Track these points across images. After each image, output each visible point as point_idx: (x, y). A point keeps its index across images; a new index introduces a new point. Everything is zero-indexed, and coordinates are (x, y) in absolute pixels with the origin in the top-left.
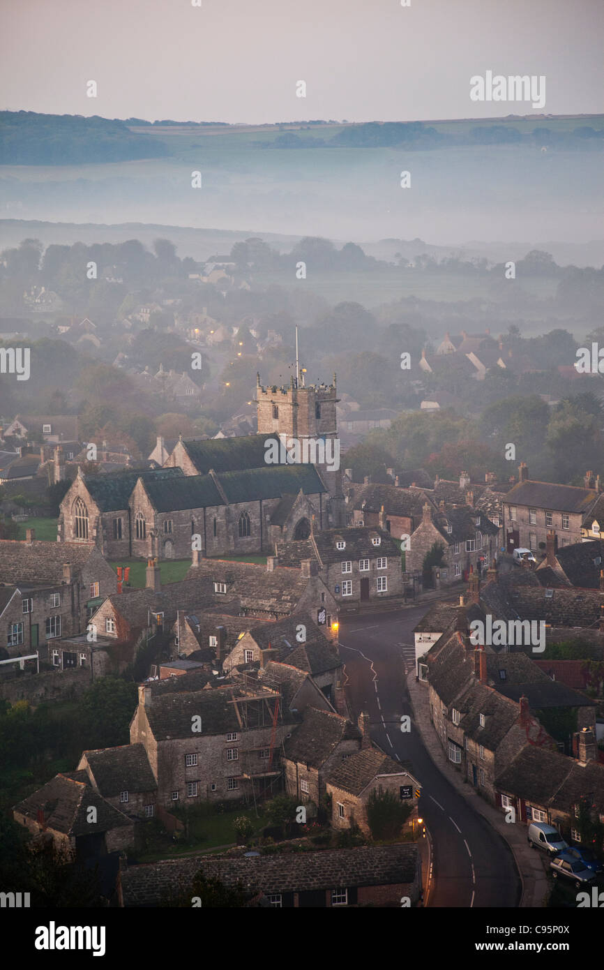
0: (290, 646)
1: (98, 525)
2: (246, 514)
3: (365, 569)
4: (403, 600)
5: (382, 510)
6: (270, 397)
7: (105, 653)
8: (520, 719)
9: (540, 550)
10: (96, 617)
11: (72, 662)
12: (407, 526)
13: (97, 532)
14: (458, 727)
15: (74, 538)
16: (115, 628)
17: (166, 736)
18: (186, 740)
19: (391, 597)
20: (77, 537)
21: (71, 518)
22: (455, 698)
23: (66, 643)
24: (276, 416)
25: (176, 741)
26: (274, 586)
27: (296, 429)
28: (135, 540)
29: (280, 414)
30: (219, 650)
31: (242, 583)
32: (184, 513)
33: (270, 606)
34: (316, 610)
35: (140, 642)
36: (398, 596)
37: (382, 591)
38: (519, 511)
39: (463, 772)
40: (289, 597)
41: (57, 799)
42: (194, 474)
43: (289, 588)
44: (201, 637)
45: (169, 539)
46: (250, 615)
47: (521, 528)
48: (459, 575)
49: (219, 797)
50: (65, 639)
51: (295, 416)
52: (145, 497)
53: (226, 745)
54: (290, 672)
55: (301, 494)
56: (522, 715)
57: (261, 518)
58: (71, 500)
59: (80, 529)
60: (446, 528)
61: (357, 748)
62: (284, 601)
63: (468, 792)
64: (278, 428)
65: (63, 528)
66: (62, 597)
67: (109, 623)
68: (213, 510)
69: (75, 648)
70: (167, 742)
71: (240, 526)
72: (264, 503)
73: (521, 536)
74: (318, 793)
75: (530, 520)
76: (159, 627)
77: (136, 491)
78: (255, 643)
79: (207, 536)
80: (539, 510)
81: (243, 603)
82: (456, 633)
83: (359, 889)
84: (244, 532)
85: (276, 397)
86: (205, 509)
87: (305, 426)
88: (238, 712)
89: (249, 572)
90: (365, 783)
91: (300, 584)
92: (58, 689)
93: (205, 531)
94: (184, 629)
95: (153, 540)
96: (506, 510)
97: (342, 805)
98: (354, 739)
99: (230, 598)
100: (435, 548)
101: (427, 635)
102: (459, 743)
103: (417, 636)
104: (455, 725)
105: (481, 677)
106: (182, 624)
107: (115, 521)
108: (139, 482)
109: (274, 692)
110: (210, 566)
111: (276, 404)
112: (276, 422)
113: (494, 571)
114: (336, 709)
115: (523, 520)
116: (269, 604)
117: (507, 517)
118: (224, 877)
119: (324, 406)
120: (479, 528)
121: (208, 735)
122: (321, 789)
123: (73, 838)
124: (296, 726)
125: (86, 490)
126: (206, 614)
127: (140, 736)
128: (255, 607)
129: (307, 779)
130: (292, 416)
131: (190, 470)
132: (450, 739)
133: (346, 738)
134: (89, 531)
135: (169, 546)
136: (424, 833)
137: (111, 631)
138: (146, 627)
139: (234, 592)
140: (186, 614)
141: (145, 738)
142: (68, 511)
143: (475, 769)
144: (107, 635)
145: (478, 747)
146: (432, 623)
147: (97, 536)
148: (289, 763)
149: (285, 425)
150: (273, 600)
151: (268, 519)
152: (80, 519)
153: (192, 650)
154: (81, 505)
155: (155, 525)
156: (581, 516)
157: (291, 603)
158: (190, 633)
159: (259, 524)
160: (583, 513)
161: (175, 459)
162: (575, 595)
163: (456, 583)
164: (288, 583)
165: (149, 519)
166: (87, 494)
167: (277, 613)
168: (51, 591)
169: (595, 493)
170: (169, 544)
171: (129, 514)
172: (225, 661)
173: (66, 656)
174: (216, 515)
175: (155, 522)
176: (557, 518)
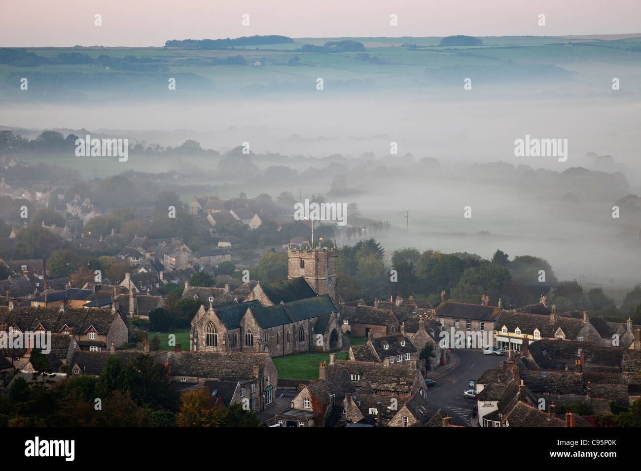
0: (422, 413)
1: (226, 338)
2: (302, 328)
3: (400, 361)
6: (298, 255)
7: (313, 421)
10: (296, 399)
13: (226, 342)
15: (206, 347)
16: (311, 405)
20: (208, 345)
21: (204, 334)
23: (289, 416)
24: (302, 265)
26: (392, 376)
27: (317, 275)
28: (245, 346)
29: (305, 265)
30: (379, 415)
31: (368, 374)
32: (274, 329)
33: (393, 388)
35: (326, 412)
38: (446, 320)
40: (405, 383)
42: (269, 305)
43: (403, 377)
45: (267, 345)
48: (439, 361)
51: (317, 266)
52: (253, 320)
55: (333, 314)
57: (309, 330)
59: (211, 340)
60: (431, 333)
64: (304, 274)
65: (197, 340)
66: (256, 386)
67: (306, 402)
68: (286, 326)
69: (294, 418)
71: (300, 335)
72: (311, 320)
75: (454, 326)
76: (333, 403)
77: (246, 316)
78: (410, 412)
79: (285, 342)
80: (461, 319)
81: (373, 386)
82: (520, 402)
84: (302, 339)
85: (303, 255)
86: (283, 326)
87: (322, 272)
89: (372, 367)
91: (411, 374)
93: (283, 339)
94: (350, 404)
95: (260, 346)
99: (364, 384)
100: (427, 345)
101: (488, 402)
103: (480, 403)
106: (349, 401)
107: (234, 335)
108: (249, 311)
110: (343, 364)
111: (303, 259)
112: (303, 270)
115: (449, 325)
119: (330, 260)
125: (216, 317)
126: (360, 395)
128: (383, 389)
130: (315, 266)
131: (267, 303)
134: (218, 342)
137: (307, 407)
138: (329, 403)
139: (365, 380)
142: (201, 330)
144: (304, 409)
146: (491, 395)
147: (225, 345)
149: (310, 272)
150: (394, 385)
151: (313, 330)
152: (210, 334)
153: (356, 417)
154: (212, 326)
155: (260, 337)
156: (493, 323)
157: (408, 385)
158: (355, 407)
159: (308, 334)
160: (494, 321)
161: (254, 295)
162: (560, 375)
163: (438, 366)
164: (402, 374)
165: (256, 333)
166: (217, 319)
167: (399, 392)
168: (252, 383)
169: (498, 309)
170: (266, 348)
171: (241, 330)
172: (389, 423)
173: (289, 424)
174: (288, 329)
175: (260, 335)
176: (475, 324)
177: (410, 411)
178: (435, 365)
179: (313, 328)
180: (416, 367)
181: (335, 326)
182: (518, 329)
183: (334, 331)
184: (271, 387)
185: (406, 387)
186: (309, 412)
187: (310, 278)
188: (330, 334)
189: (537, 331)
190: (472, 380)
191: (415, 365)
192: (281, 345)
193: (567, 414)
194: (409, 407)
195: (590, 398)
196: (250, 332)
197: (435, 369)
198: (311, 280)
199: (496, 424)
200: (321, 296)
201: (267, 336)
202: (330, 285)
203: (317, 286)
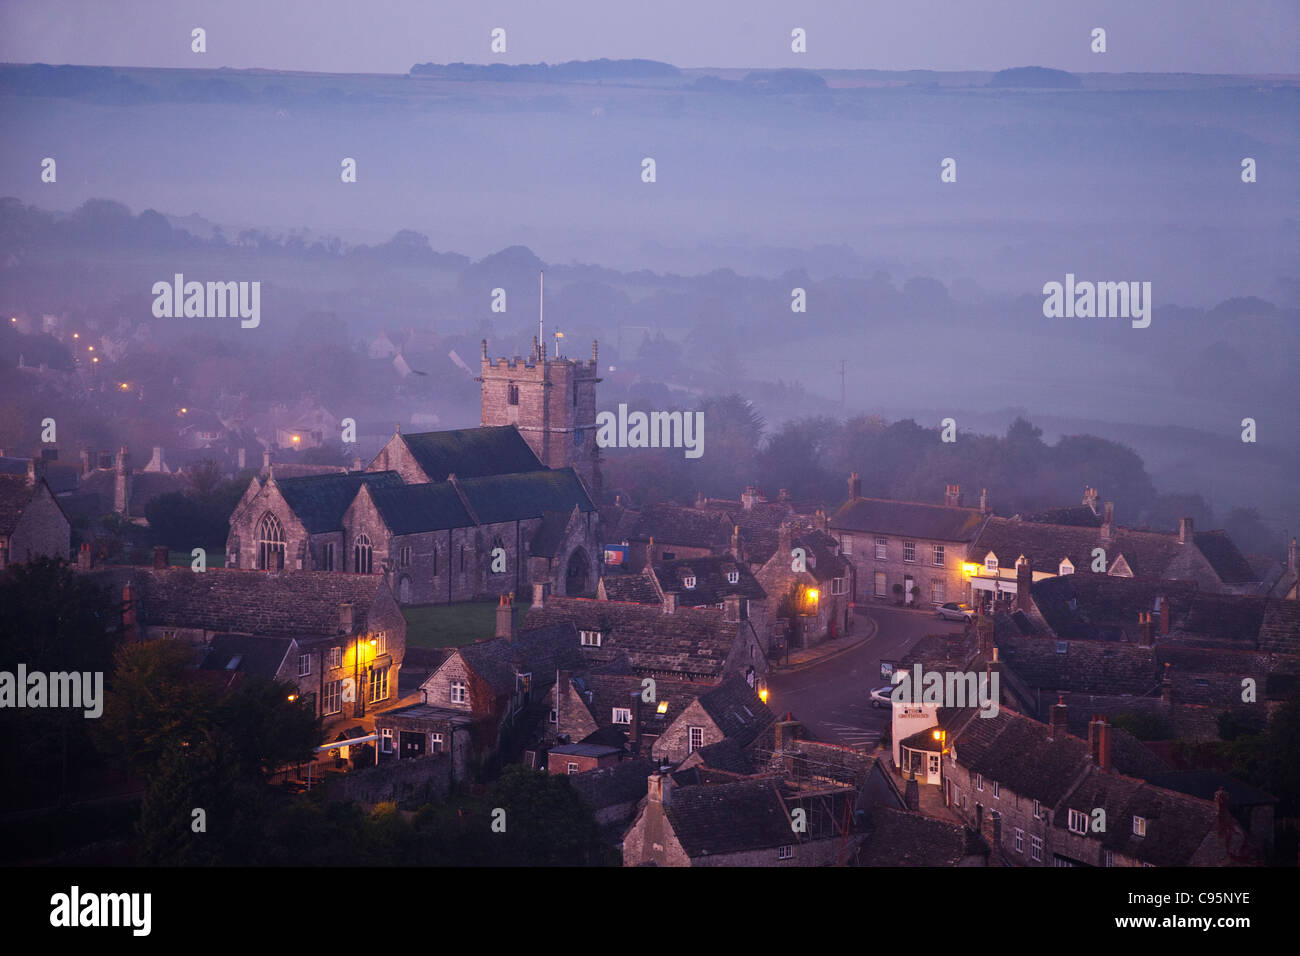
0: (743, 722)
1: (305, 553)
2: (500, 540)
5: (736, 532)
6: (504, 373)
7: (467, 732)
8: (1217, 823)
9: (892, 595)
10: (433, 680)
11: (416, 747)
13: (303, 563)
16: (467, 696)
17: (701, 850)
18: (728, 857)
21: (254, 544)
24: (514, 398)
25: (714, 857)
26: (679, 635)
27: (548, 420)
29: (521, 398)
30: (635, 726)
31: (624, 631)
32: (424, 536)
33: (681, 665)
34: (745, 670)
35: (504, 717)
38: (857, 540)
40: (710, 652)
42: (420, 482)
43: (707, 638)
44: (598, 710)
45: (406, 575)
47: (860, 565)
48: (824, 629)
51: (546, 399)
52: (374, 512)
53: (778, 865)
55: (576, 513)
56: (1225, 818)
57: (518, 546)
58: (255, 517)
60: (811, 560)
62: (704, 656)
64: (516, 419)
65: (238, 557)
66: (344, 652)
67: (455, 690)
68: (458, 533)
69: (421, 725)
70: (703, 858)
72: (522, 524)
73: (859, 576)
75: (875, 554)
76: (527, 696)
77: (357, 503)
78: (709, 718)
79: (453, 571)
80: (891, 538)
81: (633, 660)
85: (516, 373)
86: (451, 532)
87: (560, 416)
89: (632, 616)
91: (725, 632)
92: (410, 787)
93: (450, 564)
94: (567, 696)
95: (387, 575)
98: (978, 854)
99: (610, 654)
100: (797, 588)
103: (900, 708)
104: (1073, 834)
105: (1103, 763)
106: (564, 691)
107: (325, 548)
108: (363, 490)
109: (840, 784)
110: (566, 607)
111: (516, 383)
112: (515, 409)
115: (863, 553)
116: (677, 662)
119: (582, 387)
121: (755, 849)
124: (866, 835)
125: (283, 501)
126: (592, 677)
127: (648, 850)
128: (655, 666)
130: (542, 400)
131: (415, 475)
133: (968, 852)
134: (287, 562)
135: (405, 585)
137: (458, 701)
138: (512, 694)
139: (613, 645)
140: (571, 675)
141: (661, 854)
142: (248, 533)
144: (452, 707)
147: (303, 570)
149: (530, 414)
150: (683, 657)
151: (527, 548)
152: (269, 545)
153: (581, 730)
154: (272, 524)
155: (390, 555)
156: (966, 545)
157: (716, 659)
158: (578, 704)
159: (515, 555)
161: (387, 460)
162: (1101, 649)
163: (823, 640)
164: (704, 631)
165: (379, 545)
166: (286, 508)
167: (693, 674)
168: (333, 644)
169: (979, 513)
170: (405, 582)
171: (343, 537)
172: (656, 744)
173: (406, 738)
174: (464, 540)
175: (390, 549)
176: (926, 550)
177: (709, 713)
178: (814, 637)
179: (527, 544)
180: (738, 614)
181: (582, 540)
182: (1022, 561)
183: (579, 553)
184: (387, 660)
185: (711, 662)
186: (460, 713)
187: (530, 428)
188: (567, 558)
189: (1066, 565)
190: (887, 662)
191: (737, 609)
192: (442, 577)
193: (1092, 723)
194: (707, 704)
195: (1168, 703)
196: (367, 542)
197: (813, 645)
198: (533, 433)
199: (932, 758)
200: (555, 470)
201: (407, 552)
202: (581, 449)
203: (547, 448)
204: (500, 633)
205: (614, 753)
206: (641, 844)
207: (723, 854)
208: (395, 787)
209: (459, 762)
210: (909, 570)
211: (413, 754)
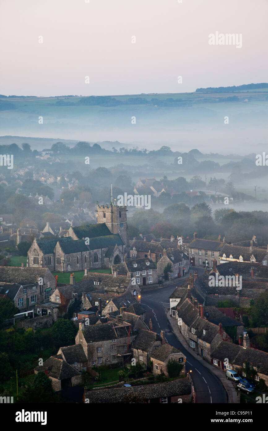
0: (126, 305)
1: (43, 260)
2: (96, 254)
3: (144, 274)
4: (158, 285)
5: (149, 252)
6: (102, 209)
7: (57, 309)
8: (219, 331)
9: (203, 264)
10: (52, 296)
11: (45, 313)
12: (154, 257)
13: (43, 262)
14: (194, 335)
15: (33, 265)
16: (60, 299)
17: (90, 341)
18: (98, 342)
19: (154, 284)
20: (34, 264)
21: (32, 257)
22: (192, 323)
23: (43, 306)
25: (94, 343)
26: (117, 282)
27: (113, 222)
28: (56, 265)
29: (106, 216)
30: (99, 306)
31: (104, 281)
32: (74, 254)
34: (133, 291)
35: (69, 304)
36: (156, 284)
37: (150, 282)
38: (195, 250)
39: (196, 351)
40: (123, 286)
41: (52, 366)
42: (76, 239)
43: (123, 283)
44: (92, 302)
45: (69, 264)
46: (108, 293)
47: (195, 256)
48: (176, 275)
49: (109, 363)
50: (42, 304)
52: (60, 249)
53: (112, 344)
54: (132, 316)
55: (116, 246)
56: (220, 330)
57: (102, 255)
58: (32, 250)
59: (36, 261)
60: (172, 258)
61: (160, 344)
62: (121, 288)
63: (200, 358)
64: (105, 221)
65: (29, 261)
66: (37, 288)
67: (57, 298)
68: (84, 253)
69: (46, 307)
70: (91, 343)
71: (94, 258)
72: (103, 249)
73: (195, 259)
74: (147, 361)
75: (199, 254)
76: (76, 299)
77: (56, 246)
80: (202, 250)
81: (106, 289)
82: (187, 299)
83: (171, 398)
84: (96, 260)
85: (105, 210)
86: (82, 253)
87: (116, 220)
88: (115, 331)
89: (107, 277)
90: (166, 357)
91: (127, 281)
92: (41, 323)
93: (82, 261)
94: (85, 299)
95: (64, 264)
96: (190, 250)
97: (157, 365)
98: (159, 340)
99: (100, 287)
100: (168, 265)
101: (174, 299)
102: (195, 340)
103: (171, 300)
104: (193, 334)
105: (201, 315)
106: (85, 297)
107: (49, 258)
108: (58, 243)
109: (128, 324)
110: (92, 275)
111: (105, 212)
112: (105, 219)
113: (196, 275)
114: (150, 329)
115: (196, 254)
116: (115, 289)
117: (190, 252)
118: (123, 394)
119: (122, 213)
120: (183, 257)
121: (105, 340)
122: (148, 359)
123: (60, 381)
124: (136, 336)
125: (38, 246)
126: (93, 294)
127: (80, 341)
128: (110, 290)
129: (142, 355)
130: (111, 216)
132: (190, 339)
133: (157, 340)
134: (39, 262)
135: (69, 266)
136: (188, 375)
137: (58, 301)
138: (71, 299)
139: (102, 285)
140: (86, 294)
141: (82, 342)
142: (31, 254)
143: (202, 350)
144: (56, 302)
145: (203, 342)
146: (176, 295)
147: (43, 264)
148: (135, 350)
149: (108, 220)
150: (117, 288)
152: (35, 257)
153: (88, 307)
154: (36, 252)
156: (218, 252)
157: (124, 288)
158: (88, 301)
159: (101, 257)
160: (219, 251)
161: (69, 234)
163: (176, 278)
164: (122, 281)
165: (62, 257)
166: (39, 248)
167: (119, 292)
168: (33, 286)
169: (223, 243)
171: (54, 255)
172: (103, 311)
173: (43, 311)
174: (86, 254)
175: (64, 258)
176: (210, 253)
177: (114, 303)
178: (173, 277)
179: (104, 254)
181: (118, 253)
182: (231, 256)
184: (50, 289)
185: (123, 289)
186: (59, 304)
187: (108, 224)
188: (114, 258)
189: (241, 257)
192: (80, 264)
194: (114, 301)
195: (238, 297)
197: (172, 280)
198: (109, 225)
200: (115, 234)
201: (69, 258)
202: (123, 228)
203: (112, 229)
204: (71, 283)
205: (94, 313)
206: (78, 339)
207: (96, 342)
208: (37, 323)
209: (55, 316)
210: (207, 258)
211: (44, 314)
